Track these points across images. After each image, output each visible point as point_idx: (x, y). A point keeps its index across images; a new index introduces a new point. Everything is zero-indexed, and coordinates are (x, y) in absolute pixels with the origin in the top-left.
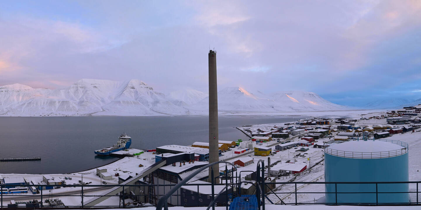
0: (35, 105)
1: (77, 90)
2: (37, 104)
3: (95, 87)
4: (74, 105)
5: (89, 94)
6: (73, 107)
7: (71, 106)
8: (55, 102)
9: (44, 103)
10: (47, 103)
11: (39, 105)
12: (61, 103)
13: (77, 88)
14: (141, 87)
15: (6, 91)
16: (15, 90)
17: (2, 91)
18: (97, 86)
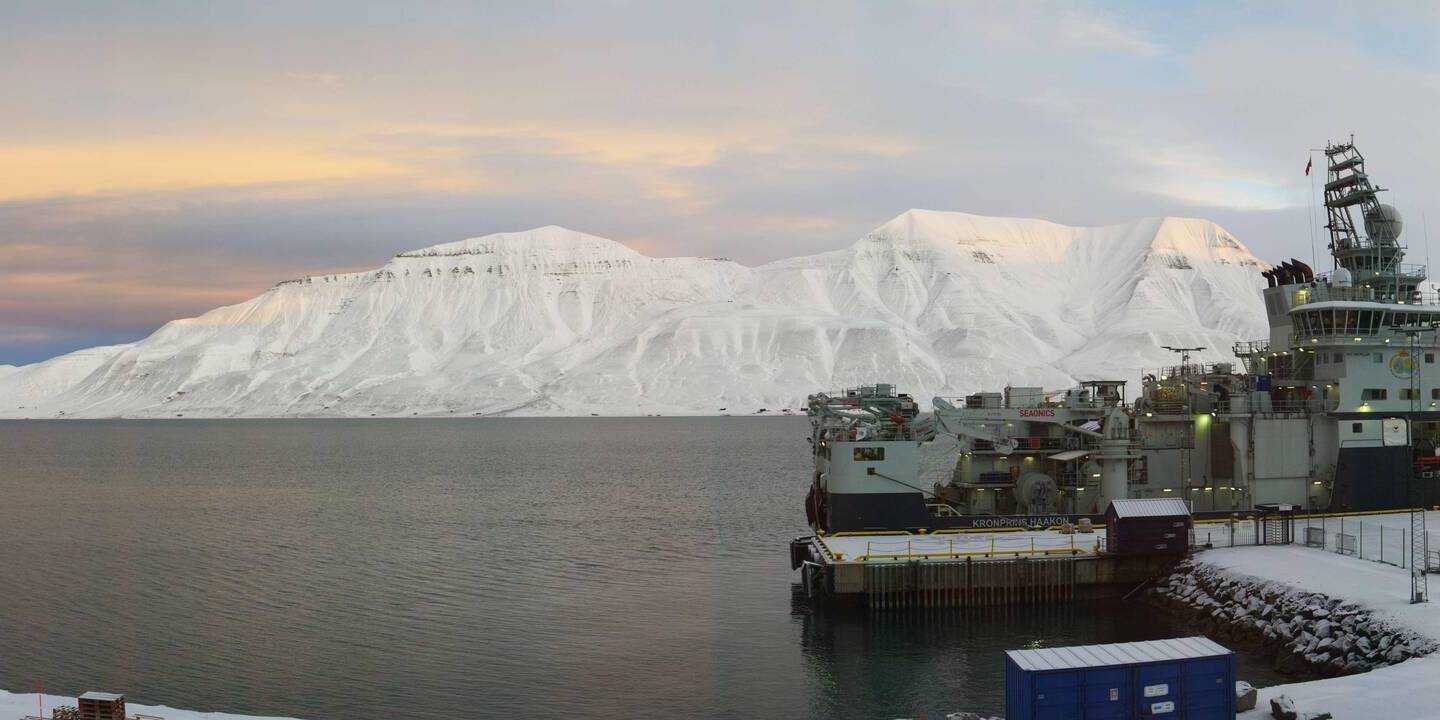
0: (696, 351)
1: (893, 270)
2: (705, 341)
3: (981, 256)
4: (920, 353)
5: (959, 292)
6: (917, 362)
7: (902, 357)
8: (808, 334)
9: (747, 340)
10: (763, 337)
11: (724, 350)
12: (846, 341)
13: (890, 257)
14: (1223, 262)
15: (490, 270)
16: (546, 266)
17: (469, 270)
18: (988, 253)
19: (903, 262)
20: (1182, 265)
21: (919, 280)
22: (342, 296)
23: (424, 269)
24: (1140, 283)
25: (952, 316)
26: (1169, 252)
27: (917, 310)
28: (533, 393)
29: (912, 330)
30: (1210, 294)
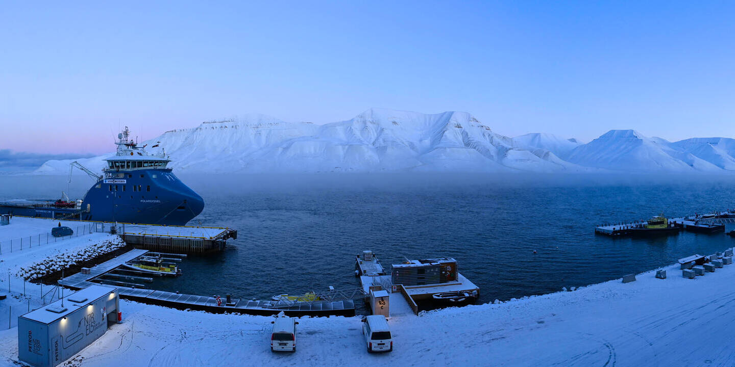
1: (366, 127)
3: (394, 123)
5: (387, 134)
8: (335, 147)
13: (365, 122)
14: (472, 126)
15: (233, 127)
16: (251, 125)
17: (226, 127)
18: (396, 121)
19: (369, 124)
20: (459, 126)
21: (374, 131)
22: (186, 136)
23: (211, 127)
24: (445, 132)
25: (384, 141)
26: (455, 122)
27: (373, 140)
28: (243, 166)
29: (371, 146)
30: (468, 136)
